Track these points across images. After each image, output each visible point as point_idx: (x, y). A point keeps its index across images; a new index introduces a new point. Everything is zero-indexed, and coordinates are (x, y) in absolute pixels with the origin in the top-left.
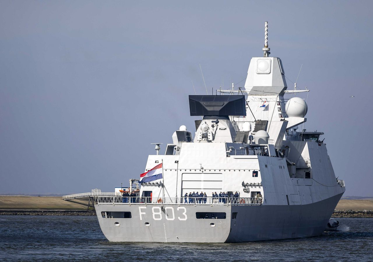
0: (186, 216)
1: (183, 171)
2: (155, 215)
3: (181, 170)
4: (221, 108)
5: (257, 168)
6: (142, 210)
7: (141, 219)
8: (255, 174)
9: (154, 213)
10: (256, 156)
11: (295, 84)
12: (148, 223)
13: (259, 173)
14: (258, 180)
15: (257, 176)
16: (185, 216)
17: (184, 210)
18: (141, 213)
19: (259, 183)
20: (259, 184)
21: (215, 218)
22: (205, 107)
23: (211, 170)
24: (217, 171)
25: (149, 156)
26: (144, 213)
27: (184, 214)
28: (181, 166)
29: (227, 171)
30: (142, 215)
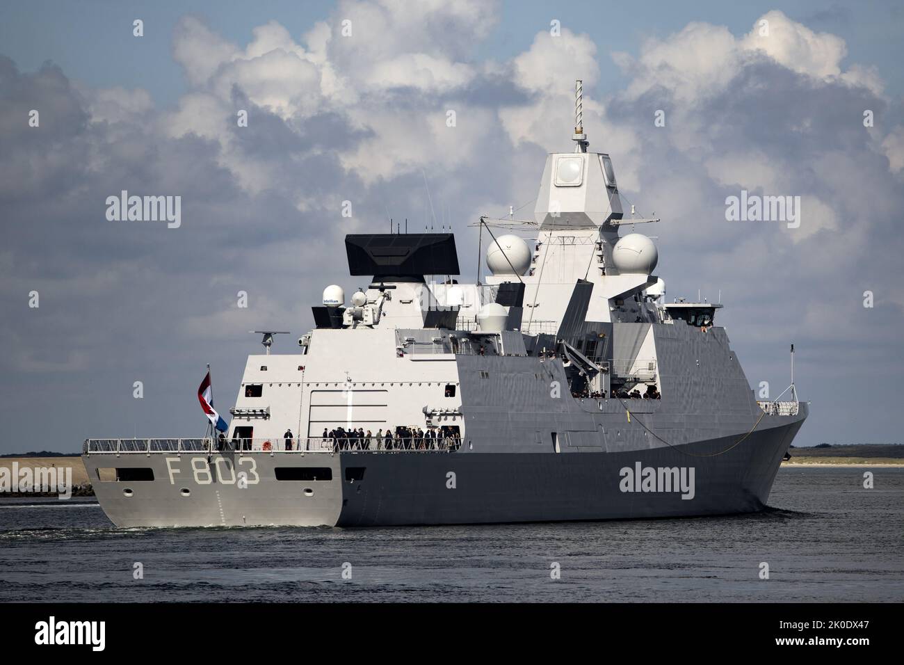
0: (257, 475)
1: (313, 387)
2: (199, 474)
3: (308, 385)
4: (402, 259)
5: (454, 379)
6: (174, 465)
7: (173, 482)
8: (450, 391)
9: (196, 471)
10: (452, 356)
11: (633, 206)
12: (186, 491)
13: (458, 390)
14: (455, 403)
15: (454, 396)
16: (254, 476)
17: (251, 462)
18: (171, 471)
19: (457, 409)
20: (455, 411)
21: (313, 479)
22: (373, 258)
23: (366, 384)
24: (378, 387)
25: (250, 357)
26: (178, 471)
27: (253, 471)
28: (309, 375)
29: (397, 386)
30: (173, 474)
